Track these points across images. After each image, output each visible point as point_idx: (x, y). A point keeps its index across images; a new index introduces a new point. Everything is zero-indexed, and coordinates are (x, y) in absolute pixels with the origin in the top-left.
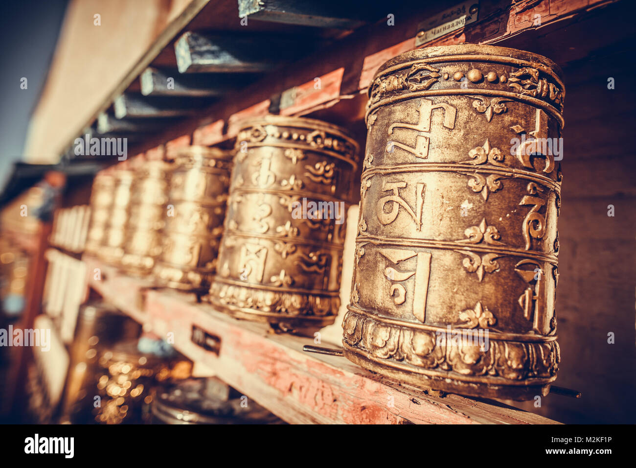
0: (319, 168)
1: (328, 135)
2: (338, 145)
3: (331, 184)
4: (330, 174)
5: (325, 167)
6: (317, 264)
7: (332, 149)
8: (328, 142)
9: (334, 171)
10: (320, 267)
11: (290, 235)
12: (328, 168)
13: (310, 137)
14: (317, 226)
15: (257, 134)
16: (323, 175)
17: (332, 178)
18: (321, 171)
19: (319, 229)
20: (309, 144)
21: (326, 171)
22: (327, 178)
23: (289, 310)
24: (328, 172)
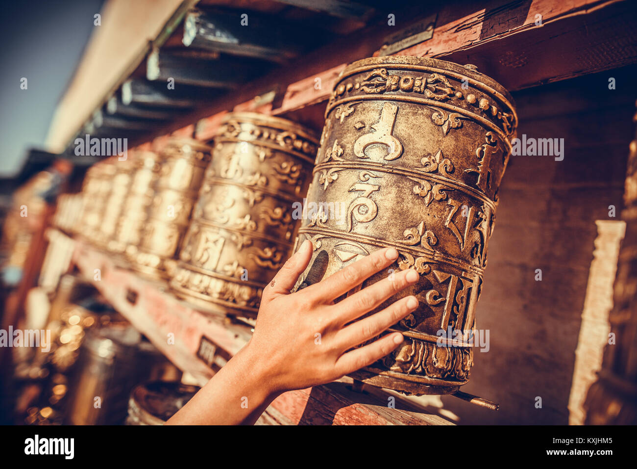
0: (286, 168)
1: (299, 138)
2: (308, 147)
3: (296, 185)
4: (296, 175)
5: (291, 167)
6: (270, 259)
7: (301, 150)
8: (298, 144)
9: (300, 172)
10: (274, 263)
11: (248, 228)
12: (295, 169)
13: (280, 138)
14: (276, 223)
15: (232, 129)
16: (289, 175)
17: (298, 179)
18: (287, 171)
19: (277, 226)
20: (278, 144)
21: (292, 172)
22: (292, 178)
23: (238, 300)
24: (294, 172)
